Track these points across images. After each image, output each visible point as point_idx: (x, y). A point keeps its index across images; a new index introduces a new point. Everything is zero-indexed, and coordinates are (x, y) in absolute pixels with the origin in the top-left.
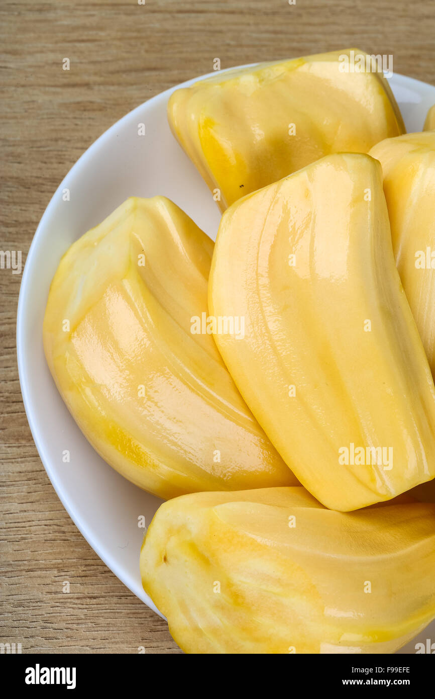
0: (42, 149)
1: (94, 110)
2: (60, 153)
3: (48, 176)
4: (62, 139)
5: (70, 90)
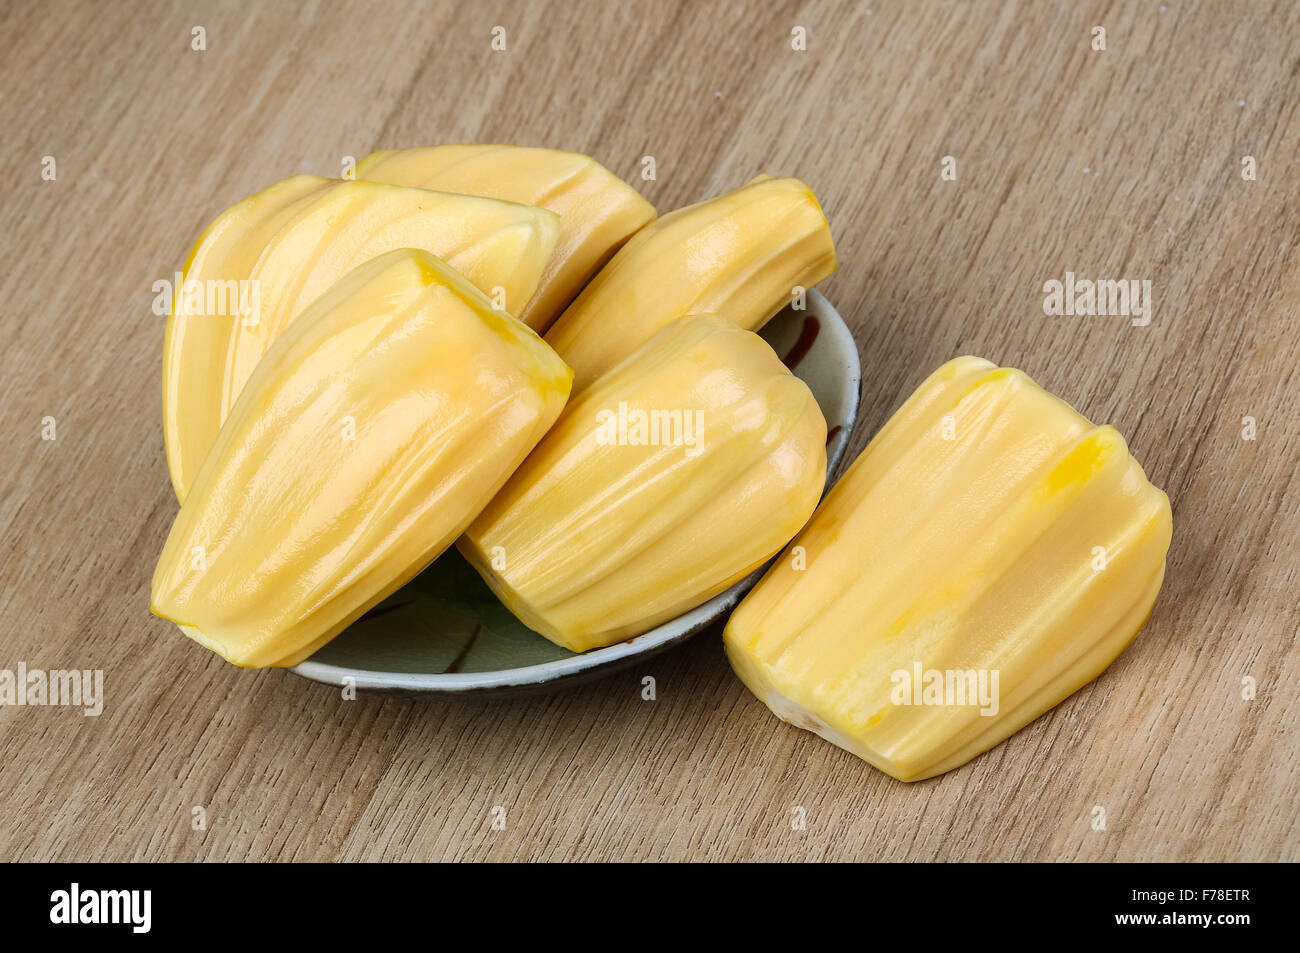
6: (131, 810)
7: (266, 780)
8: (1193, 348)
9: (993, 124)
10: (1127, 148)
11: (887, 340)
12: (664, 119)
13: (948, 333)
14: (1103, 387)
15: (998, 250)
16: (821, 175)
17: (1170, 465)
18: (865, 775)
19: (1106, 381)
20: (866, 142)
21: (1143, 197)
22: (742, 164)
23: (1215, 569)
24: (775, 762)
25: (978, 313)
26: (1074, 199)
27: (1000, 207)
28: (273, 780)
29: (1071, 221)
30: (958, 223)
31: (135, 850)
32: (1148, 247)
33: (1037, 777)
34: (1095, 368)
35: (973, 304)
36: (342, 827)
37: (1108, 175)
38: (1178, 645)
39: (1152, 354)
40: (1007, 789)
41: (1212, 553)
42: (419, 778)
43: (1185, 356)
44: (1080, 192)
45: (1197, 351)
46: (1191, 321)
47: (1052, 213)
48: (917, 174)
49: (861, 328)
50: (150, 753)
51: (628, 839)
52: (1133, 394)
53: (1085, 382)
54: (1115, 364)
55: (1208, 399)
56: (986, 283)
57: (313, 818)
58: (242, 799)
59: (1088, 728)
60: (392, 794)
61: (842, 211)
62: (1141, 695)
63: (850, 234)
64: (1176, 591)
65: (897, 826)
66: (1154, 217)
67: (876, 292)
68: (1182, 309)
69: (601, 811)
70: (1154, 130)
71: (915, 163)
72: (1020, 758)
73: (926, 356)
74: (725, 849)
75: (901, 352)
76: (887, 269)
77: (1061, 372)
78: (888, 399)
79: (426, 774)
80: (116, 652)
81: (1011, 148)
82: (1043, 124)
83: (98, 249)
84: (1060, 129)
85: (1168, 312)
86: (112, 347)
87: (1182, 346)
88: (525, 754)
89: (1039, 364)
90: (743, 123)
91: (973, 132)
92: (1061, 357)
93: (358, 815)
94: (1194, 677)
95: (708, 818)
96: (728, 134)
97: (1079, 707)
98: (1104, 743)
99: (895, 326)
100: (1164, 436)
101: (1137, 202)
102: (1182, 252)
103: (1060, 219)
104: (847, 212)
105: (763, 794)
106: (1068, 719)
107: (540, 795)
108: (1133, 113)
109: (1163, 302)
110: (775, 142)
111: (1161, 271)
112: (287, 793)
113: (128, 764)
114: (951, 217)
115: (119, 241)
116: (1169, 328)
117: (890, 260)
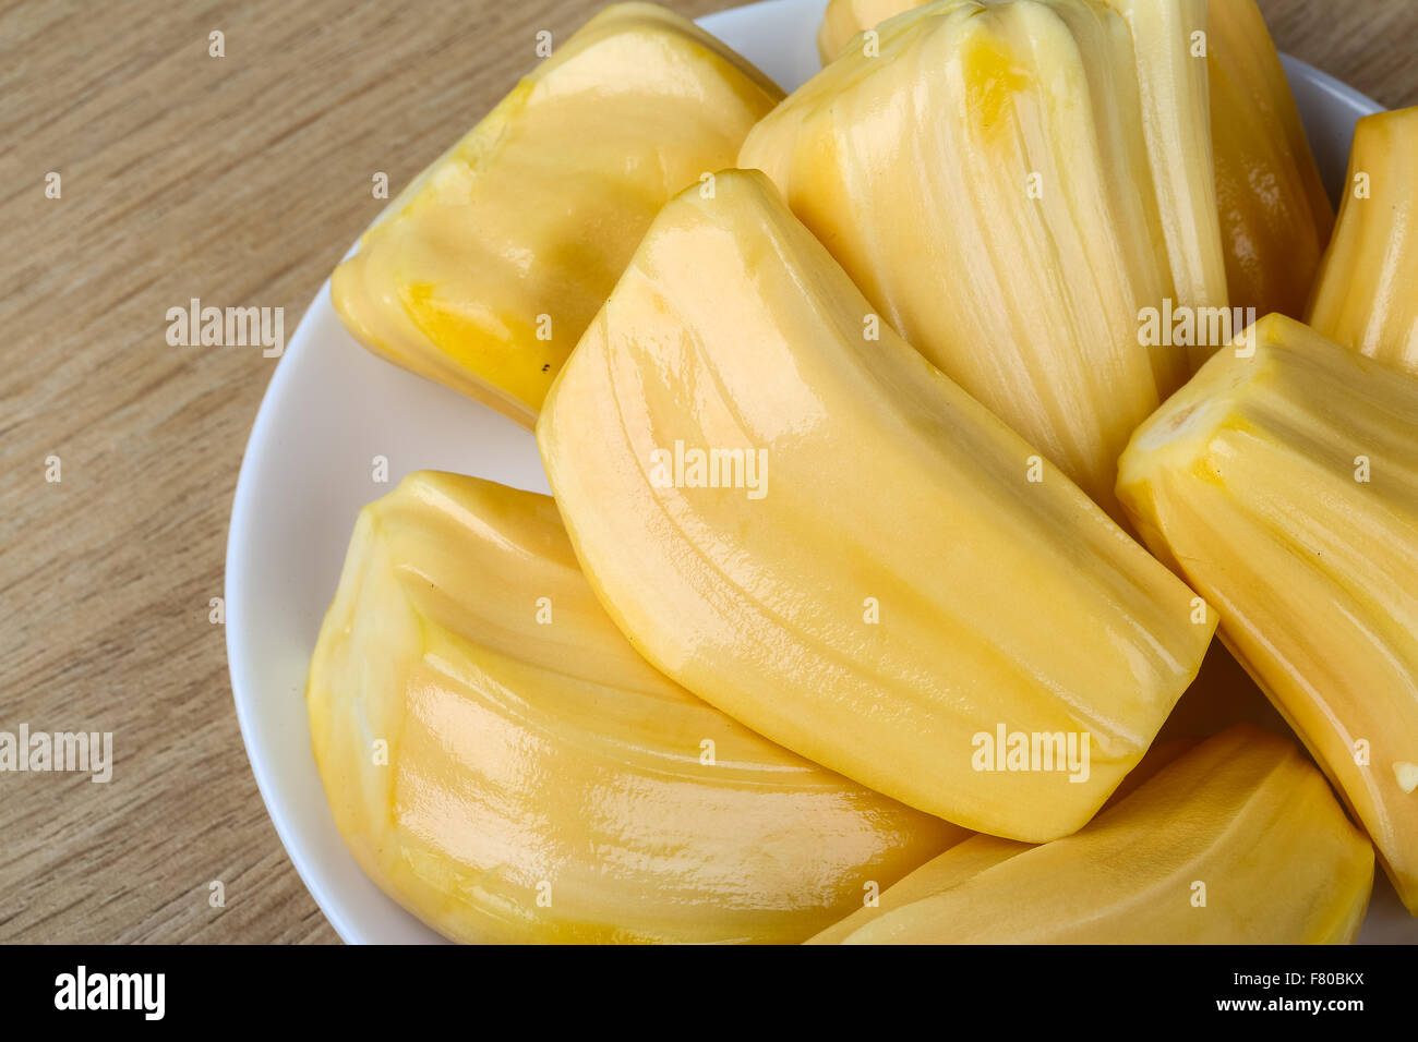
0: (164, 530)
1: (219, 406)
2: (202, 517)
3: (204, 571)
4: (192, 490)
5: (155, 395)
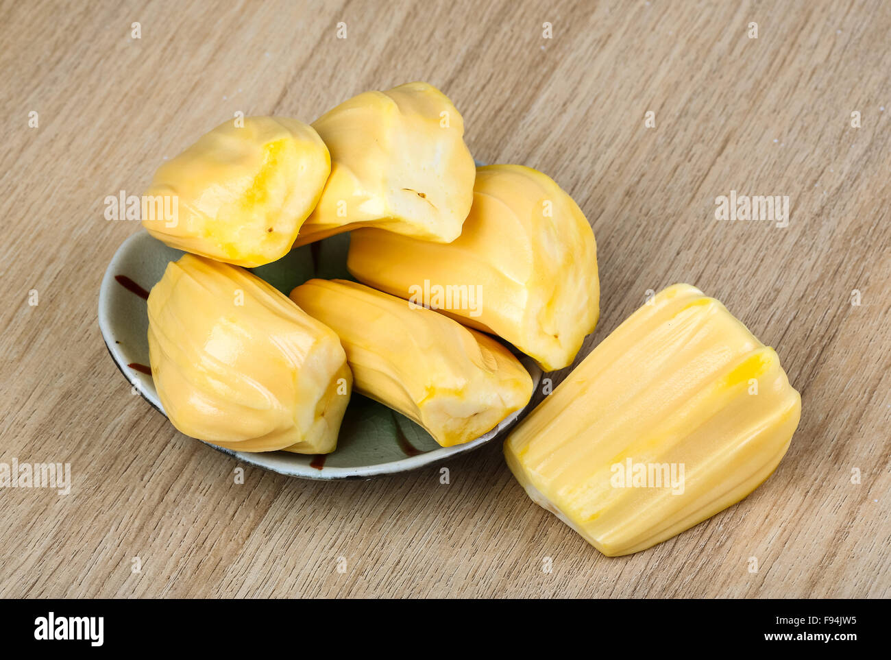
6: (111, 498)
7: (200, 490)
8: (829, 279)
9: (719, 97)
10: (804, 129)
11: (633, 241)
12: (506, 60)
13: (673, 244)
14: (768, 297)
15: (712, 189)
16: (603, 117)
17: (804, 359)
18: (584, 546)
19: (770, 294)
20: (635, 98)
21: (810, 167)
22: (553, 100)
23: (824, 438)
24: (527, 529)
25: (694, 232)
26: (765, 160)
27: (716, 158)
28: (204, 491)
29: (762, 176)
30: (689, 166)
31: (111, 527)
32: (809, 202)
33: (693, 565)
34: (765, 283)
35: (692, 224)
36: (245, 531)
37: (789, 146)
38: (794, 486)
39: (802, 280)
40: (673, 570)
41: (824, 425)
42: (298, 505)
43: (823, 284)
44: (770, 156)
45: (832, 281)
46: (830, 260)
47: (750, 168)
48: (666, 126)
49: (618, 230)
50: (126, 461)
51: (428, 568)
52: (787, 305)
53: (756, 293)
54: (777, 283)
55: (834, 317)
56: (702, 213)
57: (227, 522)
58: (183, 501)
59: (730, 536)
60: (280, 513)
61: (614, 145)
62: (767, 518)
63: (617, 162)
64: (797, 449)
65: (600, 585)
66: (815, 181)
67: (629, 206)
68: (826, 249)
69: (413, 545)
70: (823, 119)
71: (665, 118)
72: (684, 550)
73: (657, 257)
74: (489, 584)
75: (641, 252)
76: (639, 190)
77: (742, 283)
78: (629, 284)
79: (303, 501)
80: (111, 386)
81: (729, 117)
82: (751, 102)
83: (126, 95)
84: (761, 110)
85: (816, 250)
86: (129, 167)
87: (822, 276)
88: (368, 498)
89: (729, 274)
90: (557, 71)
91: (706, 102)
92: (743, 272)
93: (257, 524)
94: (802, 510)
95: (480, 562)
96: (546, 76)
97: (726, 520)
98: (739, 548)
99: (639, 233)
100: (803, 339)
101: (806, 169)
102: (830, 210)
103: (754, 173)
104: (617, 146)
105: (518, 549)
106: (717, 527)
107: (375, 528)
108: (811, 104)
109: (814, 243)
110: (576, 88)
111: (815, 221)
112: (212, 501)
113: (112, 465)
114: (685, 159)
115: (140, 91)
116: (815, 263)
117: (641, 184)
